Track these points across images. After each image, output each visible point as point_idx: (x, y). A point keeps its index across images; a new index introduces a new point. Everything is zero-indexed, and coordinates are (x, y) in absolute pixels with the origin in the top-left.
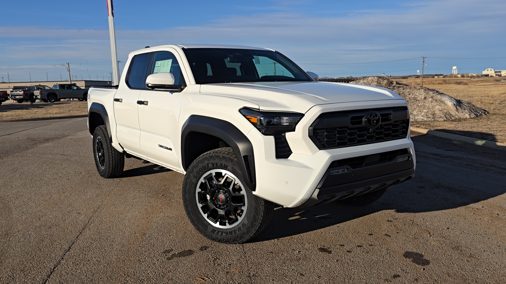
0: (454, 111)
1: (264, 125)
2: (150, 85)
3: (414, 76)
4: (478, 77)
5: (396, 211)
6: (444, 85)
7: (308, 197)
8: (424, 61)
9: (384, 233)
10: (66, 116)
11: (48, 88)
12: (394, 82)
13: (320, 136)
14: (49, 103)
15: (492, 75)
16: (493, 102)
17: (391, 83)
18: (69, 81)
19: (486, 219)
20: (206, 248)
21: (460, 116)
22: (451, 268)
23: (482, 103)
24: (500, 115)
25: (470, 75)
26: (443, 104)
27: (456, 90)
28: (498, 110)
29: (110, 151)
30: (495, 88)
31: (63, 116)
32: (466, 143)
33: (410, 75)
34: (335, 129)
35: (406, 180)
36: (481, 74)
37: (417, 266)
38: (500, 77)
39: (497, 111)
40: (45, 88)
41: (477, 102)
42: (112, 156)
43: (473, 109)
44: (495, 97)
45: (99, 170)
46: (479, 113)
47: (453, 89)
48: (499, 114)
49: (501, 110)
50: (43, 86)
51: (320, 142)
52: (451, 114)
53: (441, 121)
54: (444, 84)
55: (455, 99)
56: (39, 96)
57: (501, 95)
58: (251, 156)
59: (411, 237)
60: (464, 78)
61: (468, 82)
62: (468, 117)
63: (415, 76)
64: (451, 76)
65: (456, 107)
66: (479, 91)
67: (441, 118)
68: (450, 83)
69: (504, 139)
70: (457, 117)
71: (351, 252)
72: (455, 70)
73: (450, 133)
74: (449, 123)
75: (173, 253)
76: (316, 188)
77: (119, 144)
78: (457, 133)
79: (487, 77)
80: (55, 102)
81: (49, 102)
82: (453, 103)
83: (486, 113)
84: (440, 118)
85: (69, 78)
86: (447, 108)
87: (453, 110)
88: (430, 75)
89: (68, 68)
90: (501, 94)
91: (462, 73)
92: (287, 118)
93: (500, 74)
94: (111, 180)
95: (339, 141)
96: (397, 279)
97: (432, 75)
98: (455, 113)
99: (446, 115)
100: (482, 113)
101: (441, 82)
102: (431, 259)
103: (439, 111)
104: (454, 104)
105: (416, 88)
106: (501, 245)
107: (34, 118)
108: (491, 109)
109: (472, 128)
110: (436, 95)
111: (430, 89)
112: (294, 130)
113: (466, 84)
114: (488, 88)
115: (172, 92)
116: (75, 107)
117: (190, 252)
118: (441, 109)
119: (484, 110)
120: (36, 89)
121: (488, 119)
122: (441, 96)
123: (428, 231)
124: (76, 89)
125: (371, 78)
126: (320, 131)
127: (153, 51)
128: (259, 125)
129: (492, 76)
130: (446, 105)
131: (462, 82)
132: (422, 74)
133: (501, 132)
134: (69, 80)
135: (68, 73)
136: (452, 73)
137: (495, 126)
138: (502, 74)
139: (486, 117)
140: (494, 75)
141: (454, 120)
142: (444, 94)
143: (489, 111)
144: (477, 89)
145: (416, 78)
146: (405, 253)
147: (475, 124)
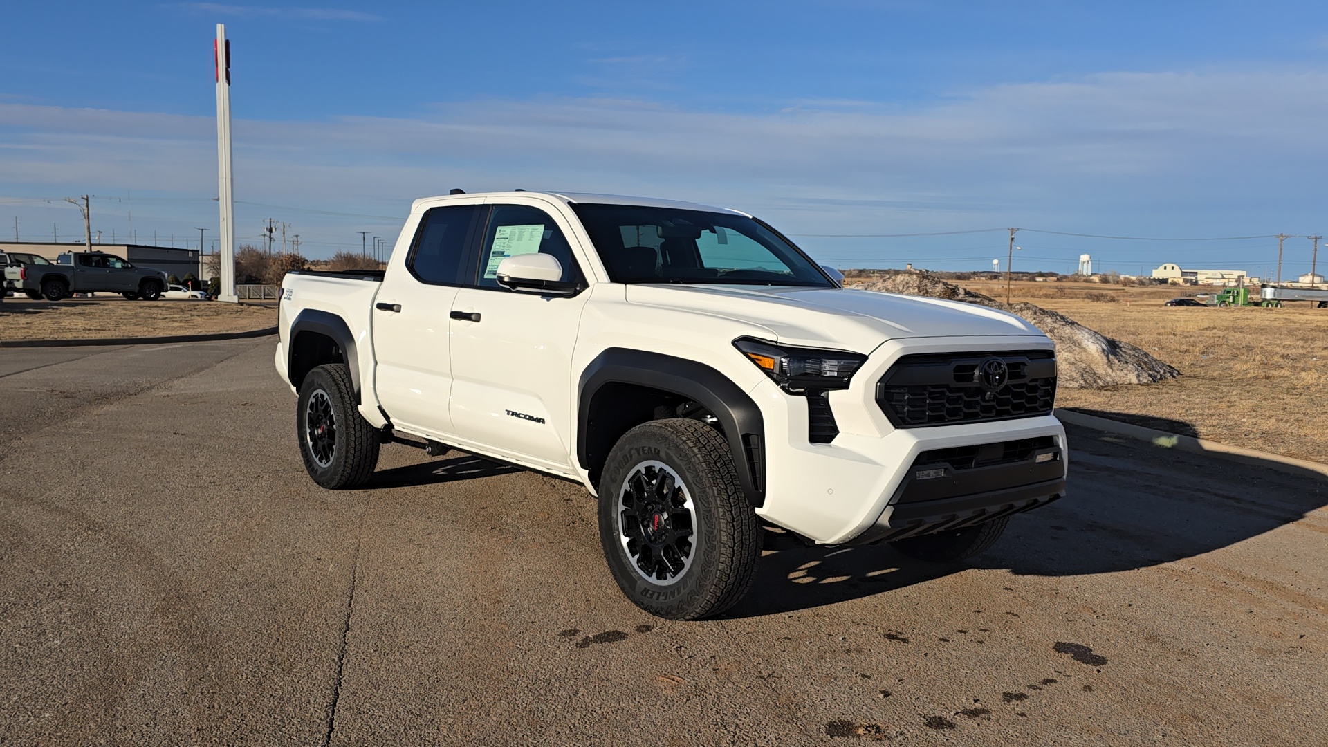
0: (1104, 365)
1: (789, 375)
2: (506, 279)
3: (986, 274)
4: (1142, 283)
5: (1012, 571)
6: (1060, 300)
7: (870, 522)
8: (1012, 239)
9: (1004, 610)
10: (114, 338)
11: (43, 262)
12: (959, 290)
13: (896, 401)
14: (45, 301)
15: (1175, 280)
16: (1188, 348)
17: (954, 292)
18: (85, 245)
19: (1203, 591)
20: (648, 629)
21: (1117, 379)
22: (1151, 670)
23: (1162, 348)
24: (1206, 379)
25: (1122, 278)
26: (1077, 348)
27: (1094, 315)
28: (1200, 367)
29: (352, 424)
30: (1185, 313)
31: (108, 338)
32: (1136, 439)
33: (976, 271)
34: (924, 388)
35: (1051, 500)
36: (1148, 278)
37: (1084, 665)
38: (1196, 287)
39: (1199, 369)
40: (35, 260)
41: (1149, 346)
42: (355, 436)
43: (1145, 363)
44: (1191, 336)
45: (313, 468)
46: (1159, 372)
47: (1086, 313)
48: (1203, 378)
49: (1208, 368)
50: (30, 256)
51: (897, 413)
52: (1095, 374)
53: (1075, 388)
54: (1059, 298)
55: (1104, 338)
56: (18, 280)
57: (1204, 331)
58: (757, 435)
59: (1060, 618)
60: (1108, 284)
61: (1118, 296)
62: (1135, 380)
63: (989, 275)
64: (1077, 278)
65: (1107, 356)
66: (1149, 321)
67: (1073, 380)
68: (1074, 296)
69: (1220, 434)
70: (1109, 379)
71: (948, 641)
72: (1085, 264)
73: (1099, 416)
74: (1093, 394)
75: (584, 636)
76: (888, 504)
77: (380, 407)
78: (1114, 416)
79: (1163, 285)
80: (62, 301)
81: (46, 299)
82: (1101, 346)
83: (1174, 374)
84: (1070, 380)
85: (87, 237)
86: (1087, 357)
87: (1101, 364)
88: (1024, 274)
89: (84, 210)
90: (1204, 329)
91: (1101, 273)
92: (835, 362)
93: (1194, 278)
94: (346, 493)
95: (932, 412)
96: (1053, 686)
97: (1029, 274)
98: (1105, 371)
99: (1084, 375)
100: (1165, 373)
101: (1051, 293)
102: (1107, 654)
103: (1069, 363)
104: (1103, 350)
105: (1013, 306)
106: (1238, 635)
107: (30, 339)
108: (1184, 363)
109: (1145, 406)
110: (1061, 327)
111: (1047, 312)
112: (846, 386)
113: (1112, 300)
114: (1170, 313)
115: (549, 296)
116: (125, 314)
117: (618, 636)
118: (1073, 360)
119: (1170, 367)
120: (9, 262)
121: (1182, 388)
122: (1073, 329)
123: (1092, 609)
124: (120, 267)
125: (902, 277)
126: (898, 391)
127: (485, 203)
128: (778, 372)
129: (1174, 284)
130: (1085, 351)
131: (1102, 295)
132: (1007, 270)
133: (1214, 418)
134: (87, 242)
135: (85, 222)
136: (1078, 271)
137: (1198, 404)
138: (1198, 279)
139: (1174, 384)
140: (1181, 281)
141: (1103, 387)
142: (1079, 325)
143: (1181, 369)
144: (1143, 313)
145: (991, 279)
146: (1056, 645)
147: (1153, 397)
